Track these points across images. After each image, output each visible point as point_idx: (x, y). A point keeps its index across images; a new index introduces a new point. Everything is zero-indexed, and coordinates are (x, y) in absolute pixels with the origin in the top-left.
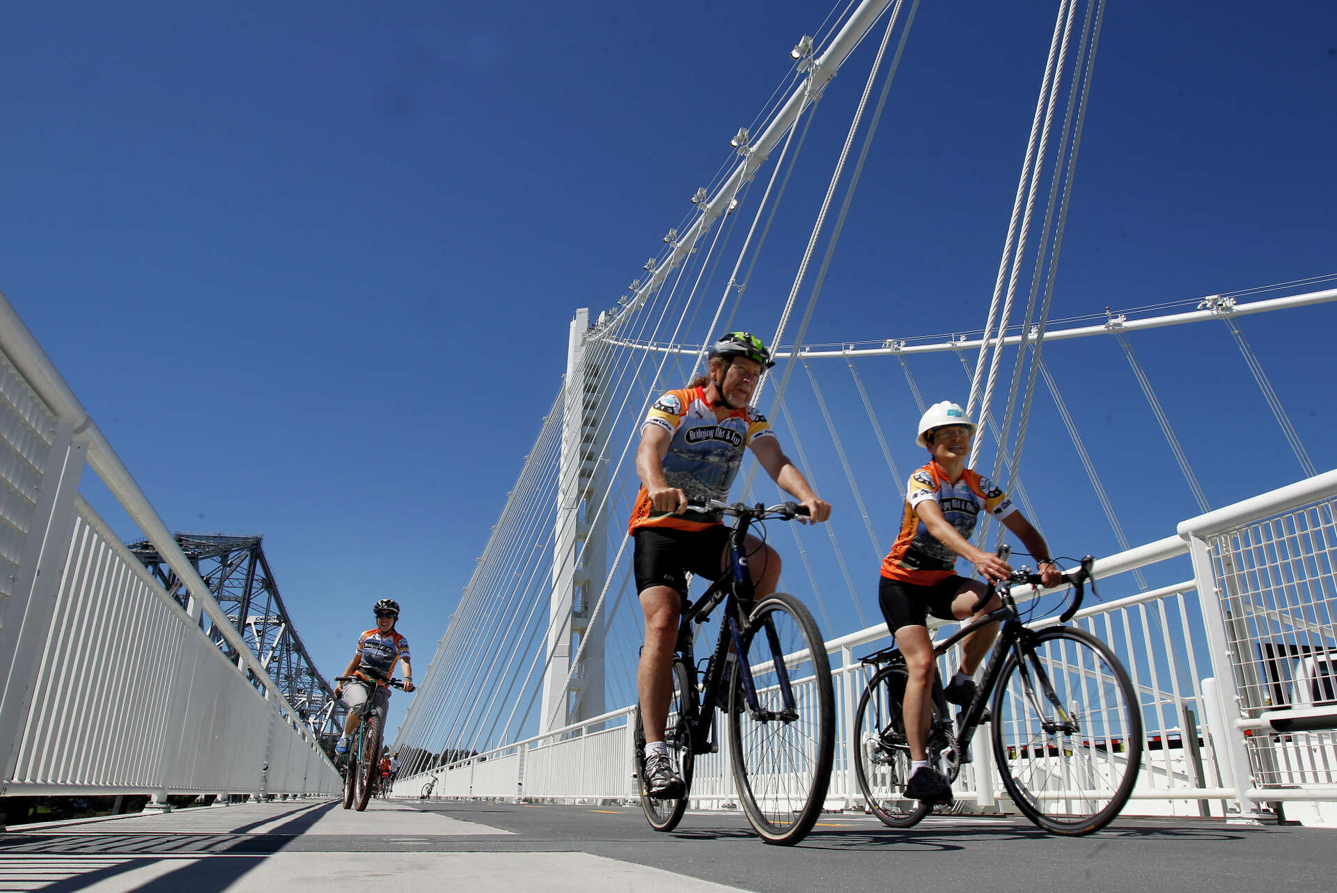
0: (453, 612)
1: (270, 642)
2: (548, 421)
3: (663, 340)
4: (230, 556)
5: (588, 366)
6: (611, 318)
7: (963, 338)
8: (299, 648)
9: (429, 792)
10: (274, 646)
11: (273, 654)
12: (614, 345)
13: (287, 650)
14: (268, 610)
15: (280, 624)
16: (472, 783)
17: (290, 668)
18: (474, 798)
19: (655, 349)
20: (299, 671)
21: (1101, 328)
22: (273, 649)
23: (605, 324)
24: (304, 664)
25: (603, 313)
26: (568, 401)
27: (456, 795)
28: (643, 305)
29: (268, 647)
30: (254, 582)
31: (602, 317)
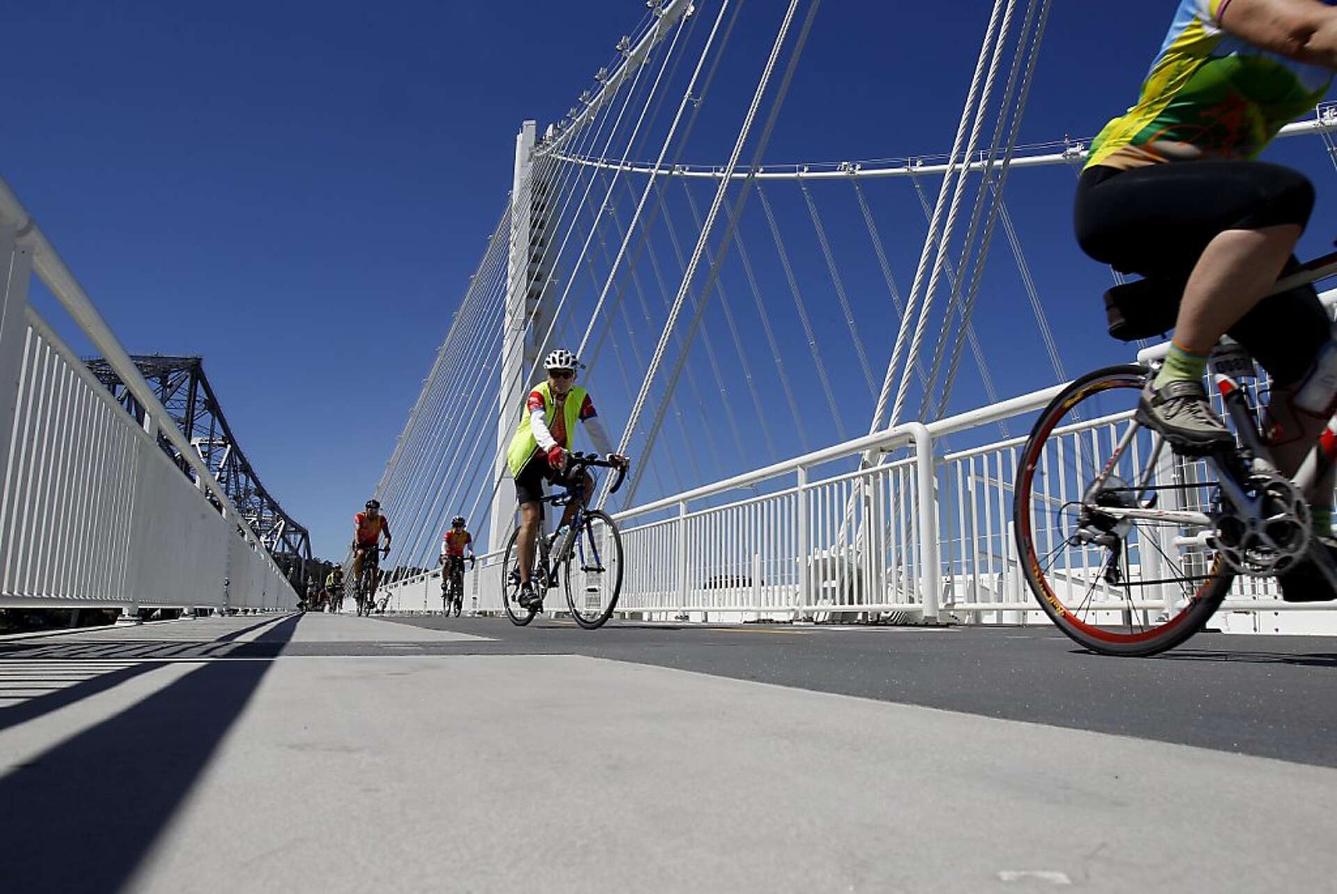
0: (401, 433)
1: (216, 463)
2: (495, 239)
3: (614, 157)
4: (170, 377)
5: (536, 182)
6: (561, 132)
7: (919, 163)
8: (247, 469)
9: (384, 607)
10: (221, 467)
11: (220, 475)
12: (563, 161)
13: (234, 471)
14: (212, 431)
15: (225, 446)
16: (426, 598)
17: (238, 488)
18: (429, 612)
19: (606, 166)
20: (247, 492)
21: (1059, 157)
22: (220, 470)
23: (553, 139)
24: (252, 484)
25: (551, 126)
26: (515, 219)
27: (411, 609)
28: (593, 118)
29: (215, 468)
30: (197, 403)
31: (550, 131)
